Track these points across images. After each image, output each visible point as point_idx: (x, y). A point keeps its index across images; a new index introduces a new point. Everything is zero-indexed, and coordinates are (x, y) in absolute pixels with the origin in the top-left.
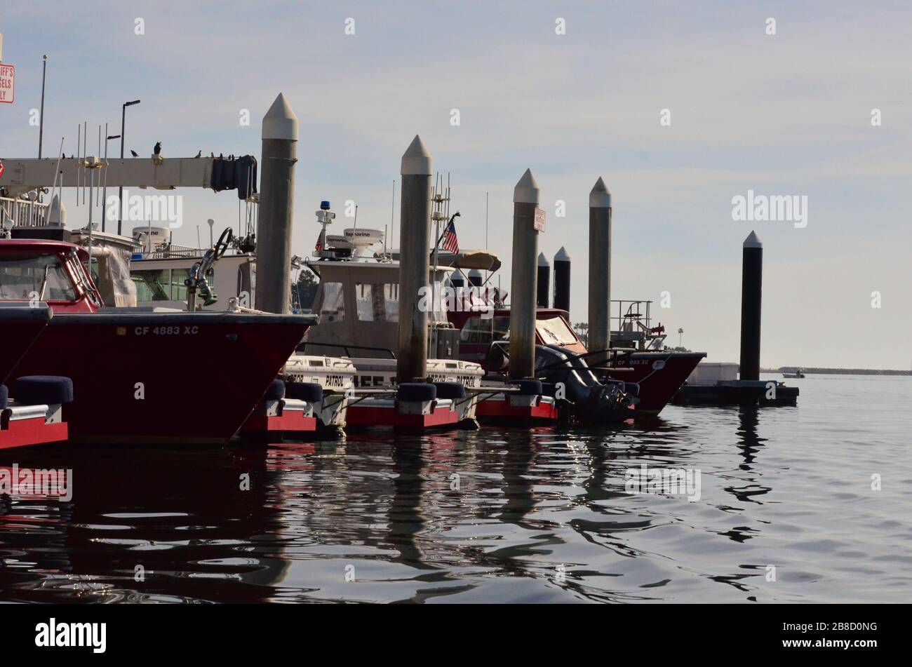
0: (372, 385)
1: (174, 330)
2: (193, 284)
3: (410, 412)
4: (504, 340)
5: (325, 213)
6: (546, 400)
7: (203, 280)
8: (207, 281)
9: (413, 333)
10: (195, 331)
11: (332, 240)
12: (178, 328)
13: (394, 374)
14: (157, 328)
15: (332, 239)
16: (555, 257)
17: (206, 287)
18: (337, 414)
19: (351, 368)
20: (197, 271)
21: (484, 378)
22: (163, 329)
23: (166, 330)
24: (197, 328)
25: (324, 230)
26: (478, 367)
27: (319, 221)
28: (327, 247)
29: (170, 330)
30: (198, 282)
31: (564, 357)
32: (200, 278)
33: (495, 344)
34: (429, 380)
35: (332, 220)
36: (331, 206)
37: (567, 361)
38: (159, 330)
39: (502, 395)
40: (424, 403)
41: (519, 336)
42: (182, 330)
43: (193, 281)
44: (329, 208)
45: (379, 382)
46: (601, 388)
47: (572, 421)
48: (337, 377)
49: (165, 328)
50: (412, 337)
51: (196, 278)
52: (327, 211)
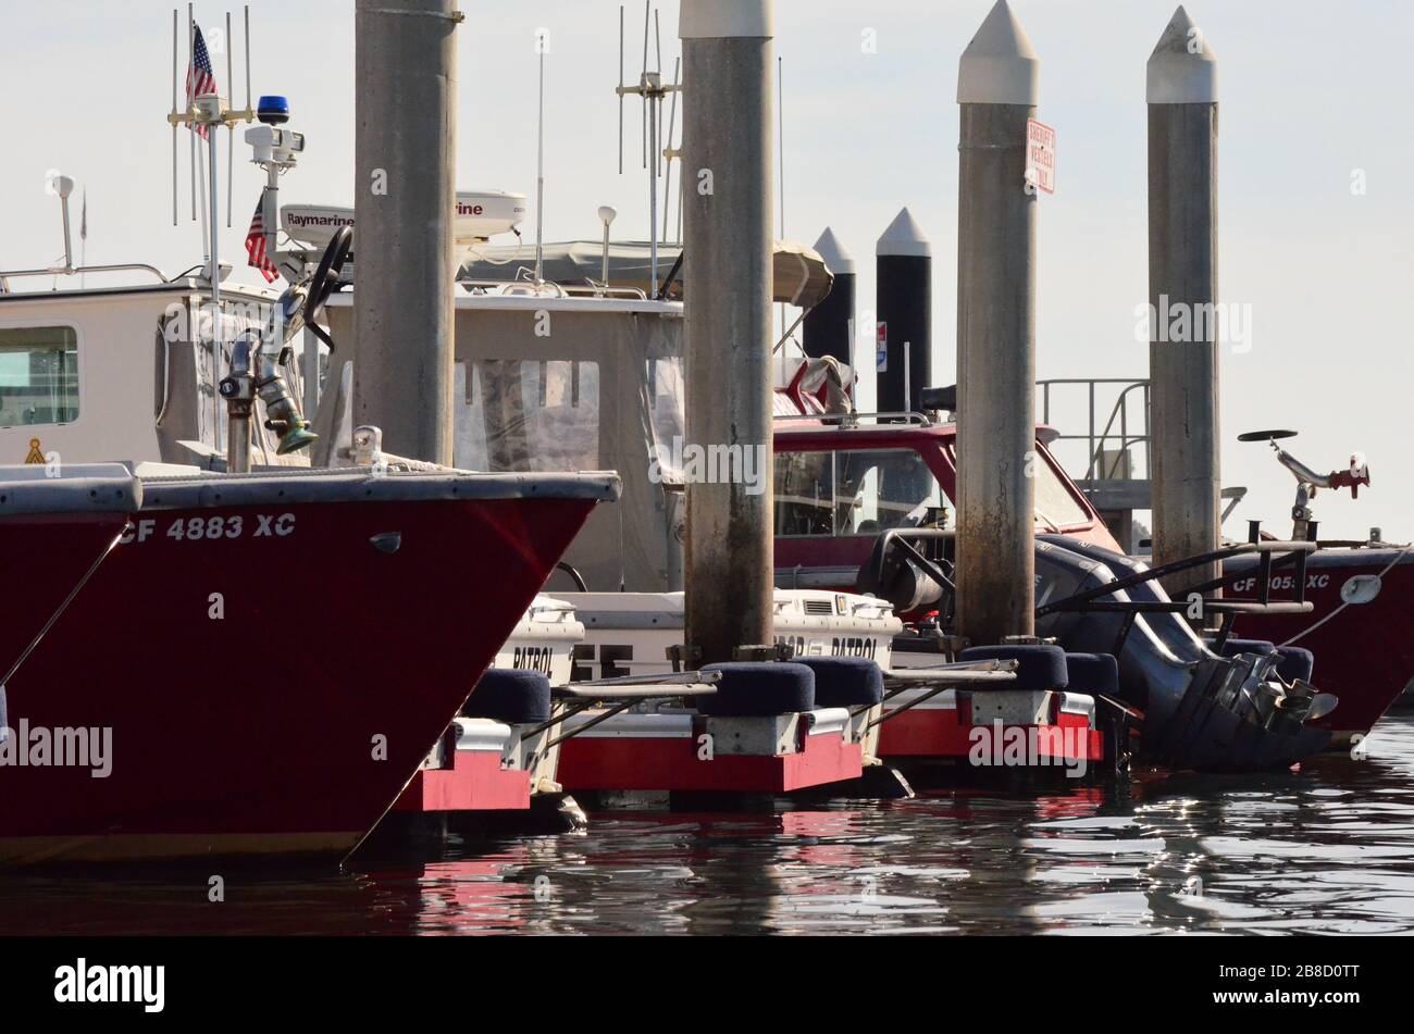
0: (597, 671)
1: (227, 526)
2: (244, 393)
3: (739, 748)
4: (912, 523)
5: (276, 136)
6: (1074, 704)
7: (272, 380)
8: (283, 383)
9: (733, 513)
10: (284, 528)
11: (303, 221)
12: (239, 519)
13: (678, 638)
14: (179, 523)
15: (300, 219)
16: (881, 243)
17: (282, 400)
18: (537, 760)
19: (573, 627)
20: (251, 354)
21: (899, 644)
22: (196, 523)
23: (205, 527)
24: (291, 517)
25: (271, 189)
26: (884, 610)
27: (258, 160)
28: (284, 243)
29: (215, 528)
30: (256, 384)
31: (1105, 574)
32: (263, 375)
33: (894, 540)
34: (783, 652)
35: (296, 155)
36: (292, 109)
37: (1114, 586)
38: (186, 527)
39: (950, 693)
40: (780, 720)
41: (987, 514)
42: (251, 524)
43: (244, 384)
44: (284, 119)
45: (619, 664)
46: (1222, 669)
47: (1124, 768)
48: (538, 652)
49: (201, 522)
50: (732, 526)
51: (251, 373)
52: (279, 126)
